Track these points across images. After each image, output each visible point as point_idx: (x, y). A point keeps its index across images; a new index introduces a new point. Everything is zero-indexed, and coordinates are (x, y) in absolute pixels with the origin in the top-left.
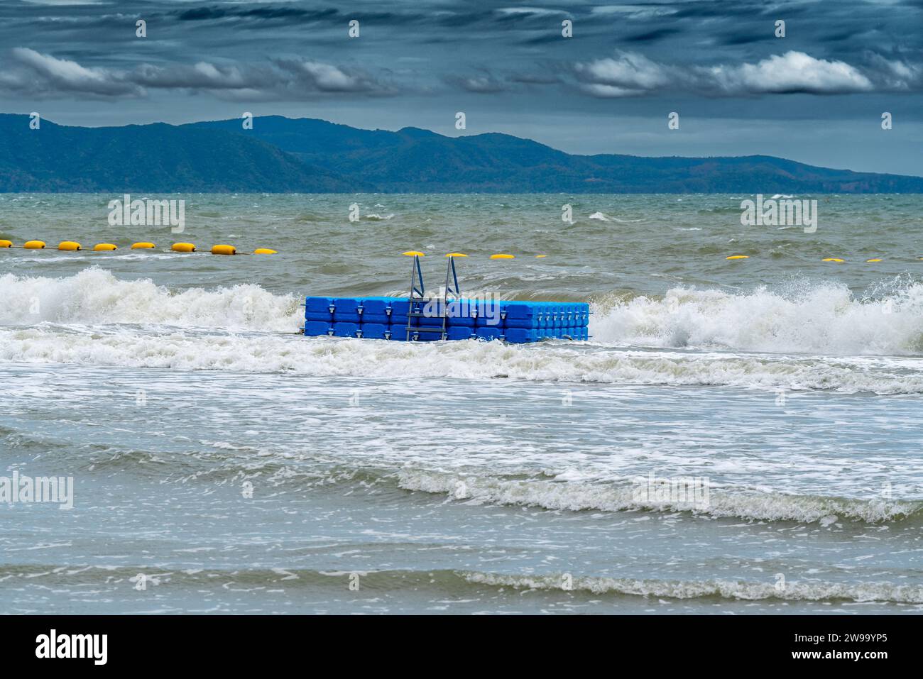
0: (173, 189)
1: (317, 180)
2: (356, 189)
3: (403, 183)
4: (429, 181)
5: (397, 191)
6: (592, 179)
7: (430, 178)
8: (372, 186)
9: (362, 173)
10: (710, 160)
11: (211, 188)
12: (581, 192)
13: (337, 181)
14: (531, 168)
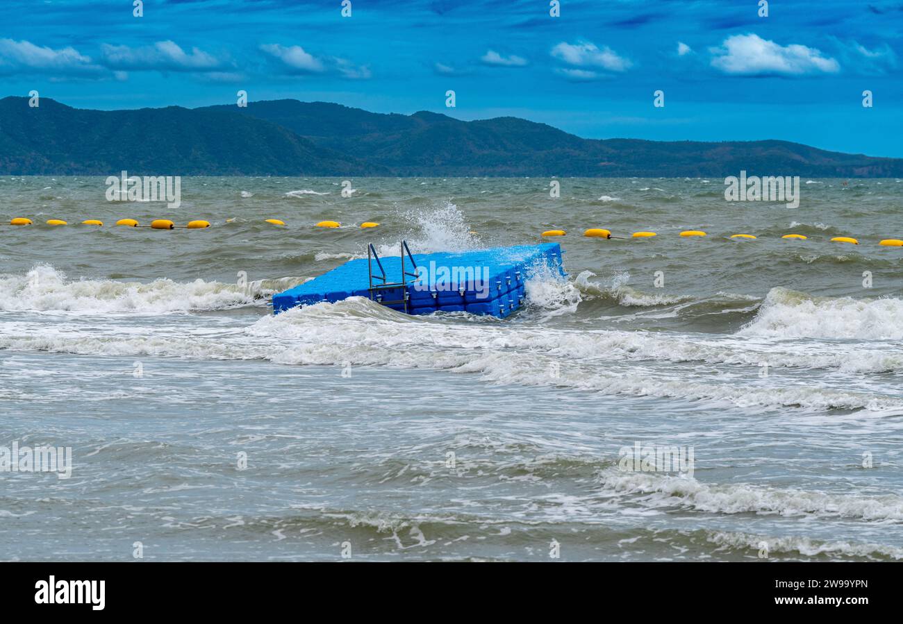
0: (188, 172)
1: (332, 163)
2: (370, 173)
3: (416, 167)
4: (442, 164)
5: (410, 175)
6: (606, 163)
7: (444, 162)
8: (386, 169)
9: (376, 156)
10: (724, 144)
11: (225, 171)
12: (595, 176)
13: (351, 164)
14: (544, 152)
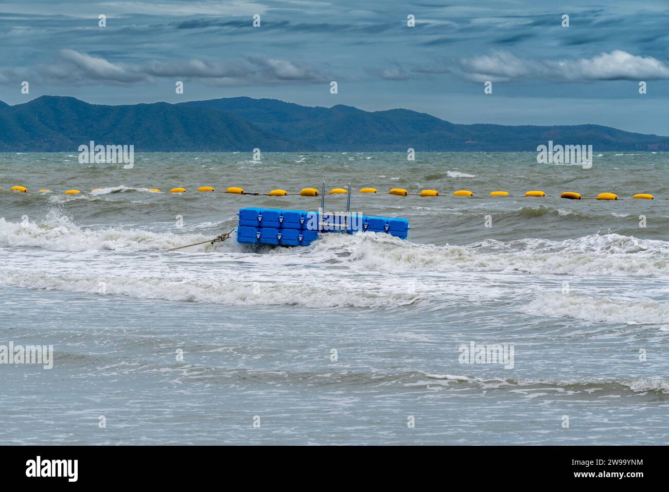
2: (301, 149)
3: (335, 145)
5: (331, 150)
6: (471, 142)
7: (354, 141)
8: (313, 147)
9: (306, 137)
10: (555, 127)
12: (462, 151)
13: (287, 143)
14: (426, 134)
